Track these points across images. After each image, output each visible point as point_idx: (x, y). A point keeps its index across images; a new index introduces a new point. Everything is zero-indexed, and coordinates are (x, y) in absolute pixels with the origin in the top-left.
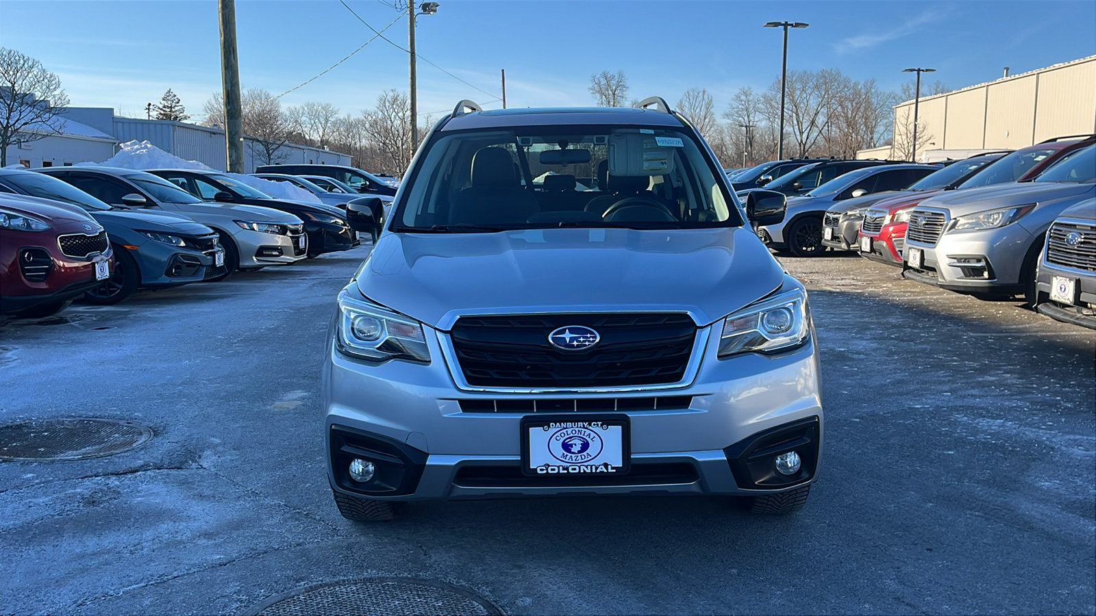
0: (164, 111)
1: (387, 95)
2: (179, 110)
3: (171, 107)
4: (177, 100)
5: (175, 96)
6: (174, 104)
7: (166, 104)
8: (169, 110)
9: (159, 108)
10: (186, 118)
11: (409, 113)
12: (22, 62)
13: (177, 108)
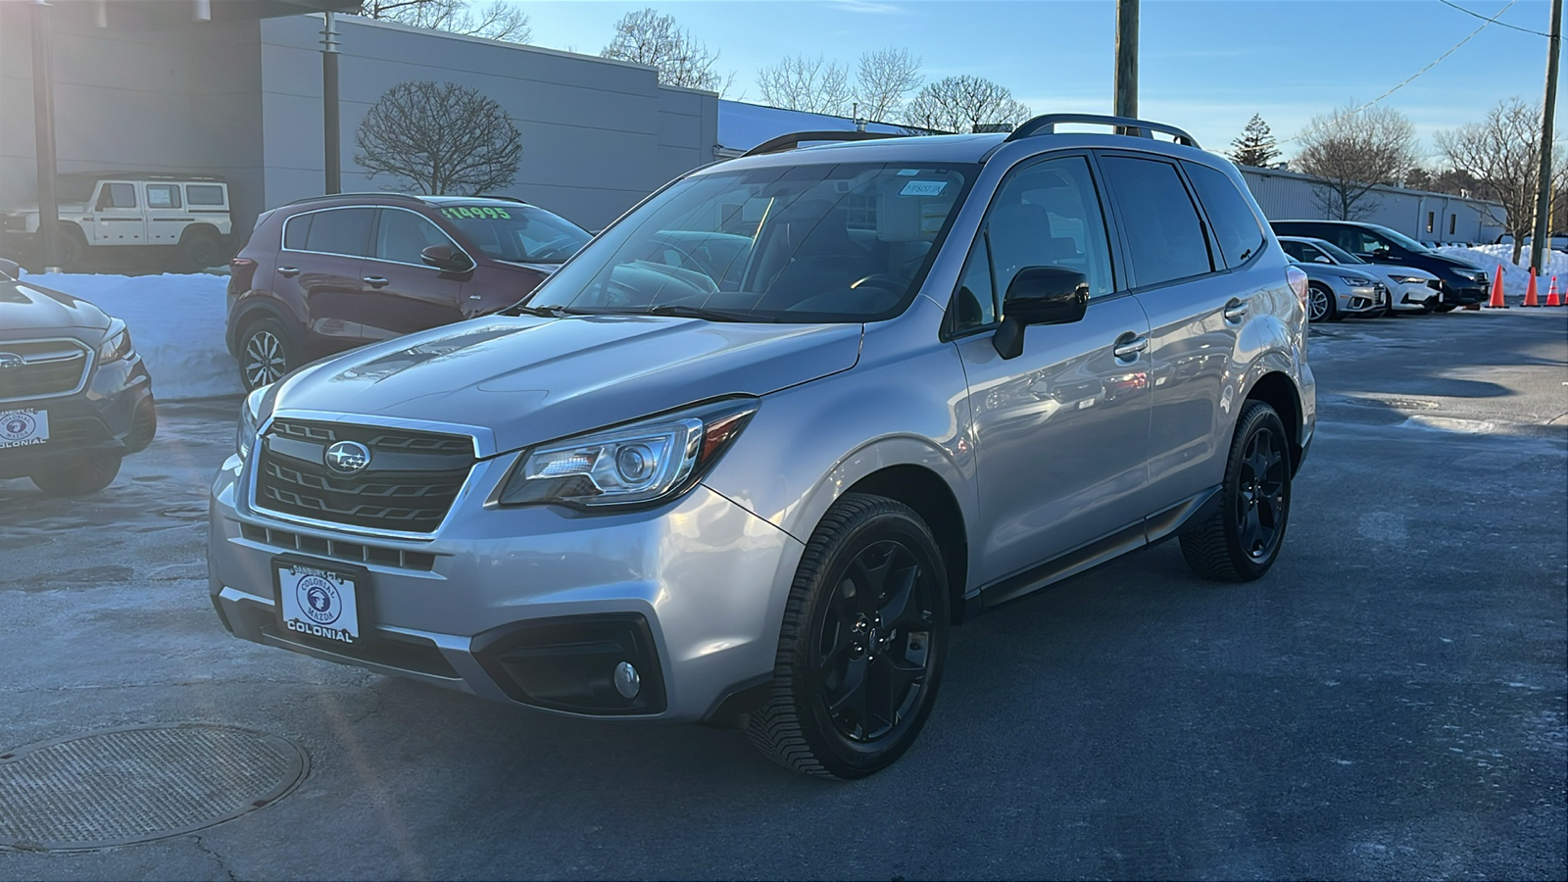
0: (1246, 146)
1: (1503, 107)
2: (1267, 143)
3: (1257, 140)
4: (1265, 130)
5: (1263, 123)
6: (1260, 135)
7: (1251, 136)
8: (1253, 144)
9: (1240, 142)
10: (1275, 154)
11: (1539, 136)
12: (989, 90)
13: (1264, 141)
